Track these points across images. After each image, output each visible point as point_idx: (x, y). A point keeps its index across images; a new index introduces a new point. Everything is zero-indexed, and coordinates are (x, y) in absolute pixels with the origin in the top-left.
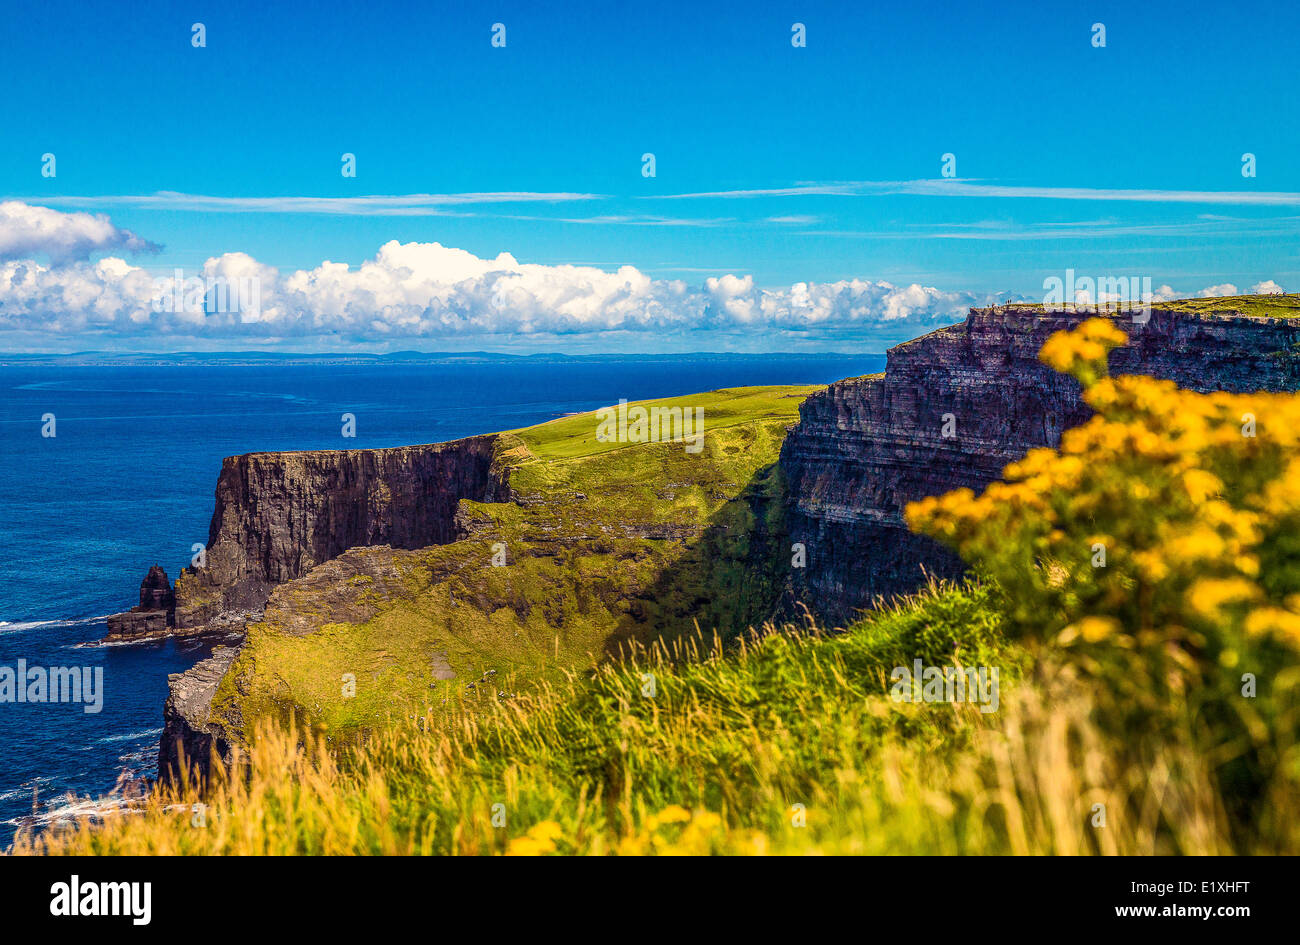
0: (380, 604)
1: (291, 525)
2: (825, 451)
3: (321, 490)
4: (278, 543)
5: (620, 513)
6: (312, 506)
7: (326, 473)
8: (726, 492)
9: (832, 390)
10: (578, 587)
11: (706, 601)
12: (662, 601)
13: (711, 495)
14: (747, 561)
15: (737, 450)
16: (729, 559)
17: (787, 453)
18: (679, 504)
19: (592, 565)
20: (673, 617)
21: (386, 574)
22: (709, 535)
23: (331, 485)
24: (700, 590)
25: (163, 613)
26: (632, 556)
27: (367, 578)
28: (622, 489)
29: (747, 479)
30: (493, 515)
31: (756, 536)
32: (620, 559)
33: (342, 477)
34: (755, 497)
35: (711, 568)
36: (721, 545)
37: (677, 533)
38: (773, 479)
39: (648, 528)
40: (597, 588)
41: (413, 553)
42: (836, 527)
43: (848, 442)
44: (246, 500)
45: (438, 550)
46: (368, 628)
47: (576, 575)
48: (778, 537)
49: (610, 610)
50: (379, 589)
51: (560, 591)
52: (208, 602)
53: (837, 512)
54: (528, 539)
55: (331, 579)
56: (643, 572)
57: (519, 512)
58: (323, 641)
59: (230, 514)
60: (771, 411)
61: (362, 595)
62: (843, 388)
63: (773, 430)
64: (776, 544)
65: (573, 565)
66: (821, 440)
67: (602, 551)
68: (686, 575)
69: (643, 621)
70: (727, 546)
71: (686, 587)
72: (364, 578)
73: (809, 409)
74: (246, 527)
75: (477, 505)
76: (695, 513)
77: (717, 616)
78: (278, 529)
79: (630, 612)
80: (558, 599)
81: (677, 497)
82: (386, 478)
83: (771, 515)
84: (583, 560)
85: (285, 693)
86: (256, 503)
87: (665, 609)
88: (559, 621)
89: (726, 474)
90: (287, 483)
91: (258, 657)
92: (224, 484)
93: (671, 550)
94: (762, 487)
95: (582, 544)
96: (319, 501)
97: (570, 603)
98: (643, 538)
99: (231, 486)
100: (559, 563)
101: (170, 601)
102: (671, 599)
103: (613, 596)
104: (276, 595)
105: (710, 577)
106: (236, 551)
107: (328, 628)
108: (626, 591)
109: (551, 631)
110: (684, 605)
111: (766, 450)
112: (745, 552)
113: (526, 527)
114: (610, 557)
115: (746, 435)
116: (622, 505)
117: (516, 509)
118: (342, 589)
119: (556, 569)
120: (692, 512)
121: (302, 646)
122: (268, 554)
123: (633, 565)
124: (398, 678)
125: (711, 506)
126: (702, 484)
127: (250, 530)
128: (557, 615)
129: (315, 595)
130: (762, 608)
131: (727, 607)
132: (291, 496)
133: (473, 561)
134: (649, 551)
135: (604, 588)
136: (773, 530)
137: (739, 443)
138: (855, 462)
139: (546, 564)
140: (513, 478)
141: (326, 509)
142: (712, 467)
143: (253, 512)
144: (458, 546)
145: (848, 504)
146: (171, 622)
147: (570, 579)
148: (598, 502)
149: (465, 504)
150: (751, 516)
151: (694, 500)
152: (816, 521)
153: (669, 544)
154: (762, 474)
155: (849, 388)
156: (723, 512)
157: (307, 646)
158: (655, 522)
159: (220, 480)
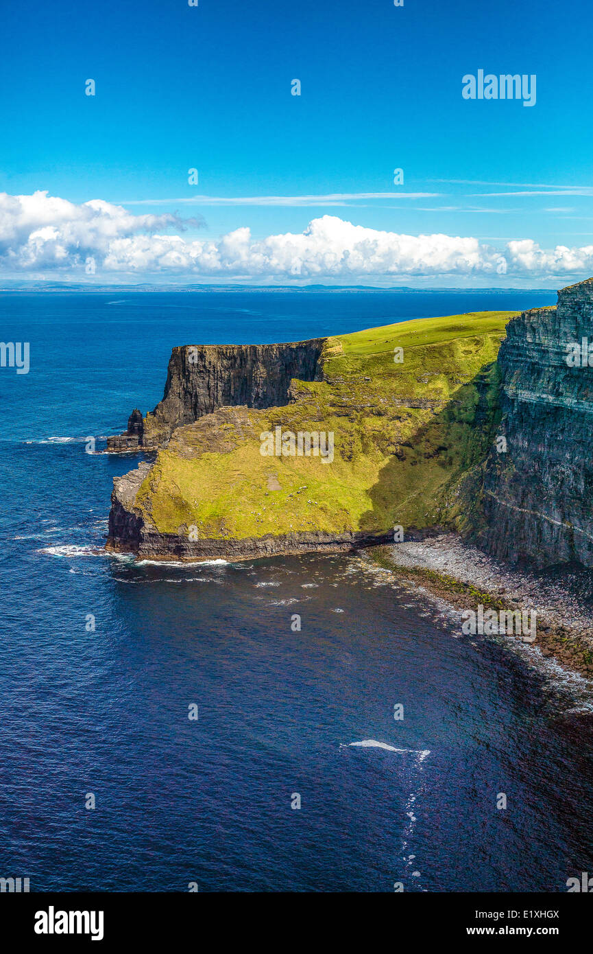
0: (238, 442)
1: (209, 389)
2: (520, 355)
3: (227, 369)
4: (201, 399)
5: (393, 391)
6: (221, 378)
7: (230, 358)
8: (462, 379)
9: (523, 315)
10: (363, 436)
11: (445, 449)
12: (416, 447)
13: (452, 381)
14: (473, 424)
15: (471, 352)
16: (461, 422)
17: (501, 356)
18: (431, 386)
19: (373, 423)
20: (423, 459)
21: (243, 423)
22: (450, 406)
23: (232, 366)
24: (441, 442)
25: (136, 437)
26: (398, 418)
27: (232, 426)
28: (394, 376)
29: (476, 371)
30: (312, 389)
31: (479, 408)
32: (391, 420)
33: (238, 361)
34: (481, 384)
35: (449, 428)
36: (456, 414)
37: (429, 405)
38: (493, 372)
39: (410, 401)
40: (375, 438)
41: (261, 411)
42: (525, 406)
43: (533, 350)
44: (184, 372)
45: (276, 410)
46: (230, 456)
47: (362, 429)
48: (494, 409)
49: (383, 452)
50: (238, 433)
51: (352, 438)
52: (161, 432)
53: (526, 396)
54: (333, 405)
55: (210, 425)
56: (406, 430)
57: (328, 388)
58: (202, 462)
59: (175, 381)
60: (496, 327)
61: (228, 435)
62: (530, 315)
63: (495, 340)
64: (492, 413)
65: (360, 422)
66: (518, 348)
67: (379, 414)
68: (432, 432)
69: (403, 459)
70: (460, 414)
71: (433, 441)
72: (229, 425)
73: (510, 328)
74: (184, 389)
75: (302, 383)
76: (441, 392)
77: (451, 459)
78: (201, 391)
79: (396, 454)
80: (350, 444)
81: (430, 381)
82: (263, 363)
83: (490, 395)
84: (367, 419)
85: (177, 494)
86: (189, 375)
87: (419, 453)
88: (350, 458)
89: (462, 368)
90: (207, 363)
91: (163, 470)
92: (173, 363)
93: (425, 416)
94: (485, 377)
95: (367, 409)
96: (225, 375)
97: (358, 446)
98: (406, 407)
99: (176, 365)
100: (352, 420)
101: (141, 431)
102: (422, 447)
103: (384, 442)
104: (176, 433)
105: (448, 434)
106: (179, 403)
107: (205, 455)
108: (393, 440)
109: (344, 464)
110: (430, 451)
111: (489, 352)
112: (473, 418)
113: (332, 397)
114: (384, 418)
115: (478, 343)
116: (394, 385)
117: (327, 386)
118: (215, 432)
119: (349, 425)
120: (438, 391)
121: (189, 465)
122: (196, 405)
123: (398, 423)
124: (246, 488)
125: (451, 388)
126: (447, 373)
127: (186, 391)
128: (349, 454)
129: (199, 435)
130: (481, 454)
131: (457, 453)
132: (209, 371)
133: (298, 418)
134: (410, 415)
135: (379, 438)
136: (491, 404)
137: (472, 348)
138: (537, 363)
139: (344, 422)
140: (326, 366)
141: (229, 380)
142: (453, 363)
143: (188, 380)
144: (289, 408)
145: (532, 390)
146: (140, 443)
147: (358, 431)
148: (379, 383)
149: (295, 382)
150: (477, 395)
151: (441, 383)
152: (513, 400)
153: (422, 412)
154: (486, 368)
155: (534, 315)
156: (458, 392)
157: (192, 466)
158: (414, 396)
159: (171, 360)
